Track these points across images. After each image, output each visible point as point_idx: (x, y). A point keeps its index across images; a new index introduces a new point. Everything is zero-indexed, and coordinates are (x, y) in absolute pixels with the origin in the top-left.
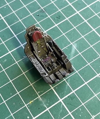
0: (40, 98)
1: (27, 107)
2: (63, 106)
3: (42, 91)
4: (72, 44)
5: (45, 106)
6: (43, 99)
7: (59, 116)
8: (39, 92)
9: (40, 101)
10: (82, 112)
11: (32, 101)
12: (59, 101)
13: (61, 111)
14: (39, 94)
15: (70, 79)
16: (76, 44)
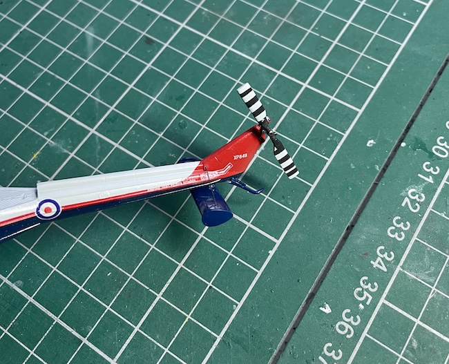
0: (51, 142)
1: (30, 166)
2: (100, 138)
3: (51, 130)
4: (83, 30)
5: (66, 151)
6: (58, 142)
7: (98, 156)
8: (46, 133)
9: (53, 147)
10: (138, 136)
11: (38, 153)
12: (90, 134)
13: (99, 147)
14: (46, 136)
15: (99, 90)
16: (92, 29)
